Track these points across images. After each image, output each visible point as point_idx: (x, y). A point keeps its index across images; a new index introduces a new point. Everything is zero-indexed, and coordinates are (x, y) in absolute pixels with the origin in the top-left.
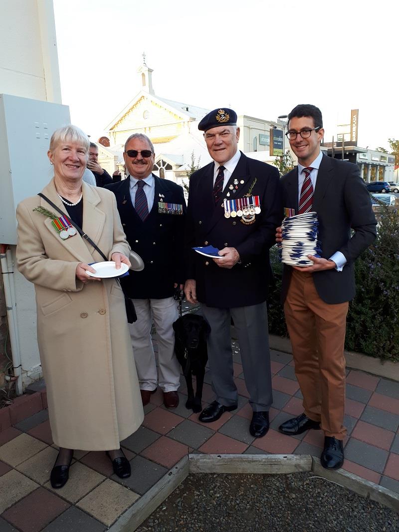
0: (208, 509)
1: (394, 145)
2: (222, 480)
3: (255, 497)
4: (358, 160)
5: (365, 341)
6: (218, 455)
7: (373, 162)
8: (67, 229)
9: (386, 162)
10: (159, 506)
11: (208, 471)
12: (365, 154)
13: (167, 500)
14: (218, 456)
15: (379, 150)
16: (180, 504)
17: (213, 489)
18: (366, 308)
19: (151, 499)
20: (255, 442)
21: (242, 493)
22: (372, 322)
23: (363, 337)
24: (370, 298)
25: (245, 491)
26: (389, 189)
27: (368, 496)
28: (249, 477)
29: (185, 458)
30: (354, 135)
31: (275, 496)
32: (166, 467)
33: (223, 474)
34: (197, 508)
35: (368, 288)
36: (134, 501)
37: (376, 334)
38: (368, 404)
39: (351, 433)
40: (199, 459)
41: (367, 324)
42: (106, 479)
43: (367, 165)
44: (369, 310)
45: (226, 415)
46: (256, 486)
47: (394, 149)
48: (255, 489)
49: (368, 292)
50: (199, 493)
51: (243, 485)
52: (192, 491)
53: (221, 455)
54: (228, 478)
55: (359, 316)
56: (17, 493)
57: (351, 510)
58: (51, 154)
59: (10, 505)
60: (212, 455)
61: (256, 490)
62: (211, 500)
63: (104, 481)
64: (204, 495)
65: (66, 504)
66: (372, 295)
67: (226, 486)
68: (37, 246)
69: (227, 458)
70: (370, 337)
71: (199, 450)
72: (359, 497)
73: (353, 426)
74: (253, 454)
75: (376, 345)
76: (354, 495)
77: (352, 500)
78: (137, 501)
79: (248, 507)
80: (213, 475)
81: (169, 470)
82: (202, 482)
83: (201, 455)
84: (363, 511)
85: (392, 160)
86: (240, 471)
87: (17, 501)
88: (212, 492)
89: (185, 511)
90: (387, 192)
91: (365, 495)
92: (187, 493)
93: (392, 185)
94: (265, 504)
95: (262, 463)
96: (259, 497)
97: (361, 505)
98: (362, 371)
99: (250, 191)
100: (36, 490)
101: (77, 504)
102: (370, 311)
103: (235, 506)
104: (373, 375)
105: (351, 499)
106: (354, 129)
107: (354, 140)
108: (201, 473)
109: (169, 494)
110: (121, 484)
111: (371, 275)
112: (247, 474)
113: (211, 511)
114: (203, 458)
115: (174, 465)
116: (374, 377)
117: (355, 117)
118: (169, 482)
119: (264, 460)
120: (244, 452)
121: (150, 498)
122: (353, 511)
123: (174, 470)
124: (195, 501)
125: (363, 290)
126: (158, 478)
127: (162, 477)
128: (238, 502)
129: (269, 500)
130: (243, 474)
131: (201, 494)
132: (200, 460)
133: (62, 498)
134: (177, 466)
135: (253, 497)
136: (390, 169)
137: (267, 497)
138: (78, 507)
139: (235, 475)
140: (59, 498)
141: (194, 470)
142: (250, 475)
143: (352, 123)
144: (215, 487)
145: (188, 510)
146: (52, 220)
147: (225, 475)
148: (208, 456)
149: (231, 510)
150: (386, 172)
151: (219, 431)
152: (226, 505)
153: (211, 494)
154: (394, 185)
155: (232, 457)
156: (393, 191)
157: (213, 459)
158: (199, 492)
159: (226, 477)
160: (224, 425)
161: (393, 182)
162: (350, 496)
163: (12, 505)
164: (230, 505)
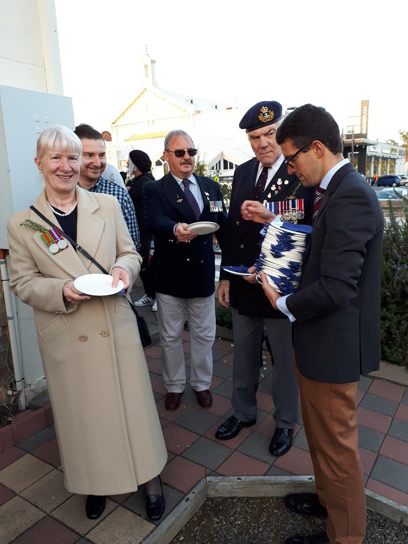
0: (229, 538)
1: (404, 137)
2: (242, 505)
3: (280, 523)
4: (368, 153)
5: (390, 348)
6: (238, 477)
7: (383, 155)
8: (57, 242)
9: (397, 155)
10: (176, 536)
11: (227, 495)
12: (375, 146)
13: (184, 529)
14: (238, 479)
15: (390, 142)
16: (198, 534)
17: (233, 516)
18: (391, 313)
19: (168, 529)
20: (276, 462)
21: (265, 519)
22: (398, 328)
23: (387, 344)
24: (395, 303)
25: (268, 517)
26: (400, 183)
27: (402, 522)
28: (271, 501)
29: (202, 481)
30: (364, 127)
31: (300, 522)
32: (182, 492)
33: (243, 498)
34: (217, 537)
35: (393, 292)
36: (149, 532)
37: (401, 340)
38: (395, 417)
39: (379, 450)
40: (217, 482)
41: (392, 330)
42: (118, 506)
43: (377, 158)
44: (394, 315)
45: (245, 432)
46: (280, 511)
47: (404, 141)
48: (279, 514)
49: (393, 297)
50: (218, 521)
51: (265, 510)
52: (211, 518)
53: (241, 477)
54: (249, 503)
55: (383, 322)
56: (21, 523)
57: (383, 538)
58: (39, 161)
59: (14, 538)
60: (231, 478)
61: (279, 516)
62: (231, 528)
63: (115, 509)
64: (224, 523)
65: (75, 537)
66: (398, 299)
67: (247, 512)
68: (29, 264)
69: (247, 480)
70: (395, 344)
71: (217, 471)
72: (391, 522)
73: (381, 442)
74: (276, 475)
75: (401, 353)
76: (386, 520)
77: (384, 526)
78: (152, 532)
79: (272, 535)
80: (233, 500)
81: (186, 495)
82: (221, 507)
83: (219, 478)
84: (396, 538)
85: (403, 153)
86: (262, 495)
87: (21, 532)
88: (232, 518)
89: (205, 542)
90: (398, 185)
91: (398, 520)
92: (206, 520)
93: (403, 178)
94: (291, 531)
95: (285, 486)
96: (284, 524)
97: (394, 531)
98: (386, 379)
99: (294, 193)
100: (42, 519)
101: (87, 536)
102: (396, 317)
103: (258, 534)
104: (398, 384)
105: (383, 524)
106: (364, 121)
107: (364, 132)
108: (220, 497)
109: (186, 522)
110: (134, 513)
111: (397, 278)
112: (269, 498)
113: (232, 540)
114: (222, 481)
115: (192, 489)
116: (399, 387)
117: (365, 108)
118: (186, 509)
119: (287, 482)
120: (266, 473)
121: (166, 528)
122: (386, 538)
123: (191, 496)
124: (215, 529)
125: (388, 294)
126: (174, 505)
127: (178, 504)
128: (261, 530)
129: (294, 527)
130: (264, 497)
131: (221, 521)
132: (219, 484)
133: (70, 529)
134: (194, 490)
135: (277, 524)
136: (401, 162)
137: (292, 524)
138: (88, 540)
139: (257, 498)
140: (68, 530)
141: (212, 494)
142: (272, 498)
143: (362, 114)
144: (235, 513)
145: (207, 540)
146: (42, 234)
147: (245, 499)
148: (227, 479)
149: (254, 540)
150: (396, 166)
151: (238, 449)
152: (249, 533)
153: (231, 521)
154: (405, 178)
155: (253, 480)
156: (404, 185)
157: (233, 482)
158: (219, 519)
159: (247, 500)
160: (242, 442)
161: (403, 176)
162: (381, 521)
163: (17, 538)
164: (252, 533)
